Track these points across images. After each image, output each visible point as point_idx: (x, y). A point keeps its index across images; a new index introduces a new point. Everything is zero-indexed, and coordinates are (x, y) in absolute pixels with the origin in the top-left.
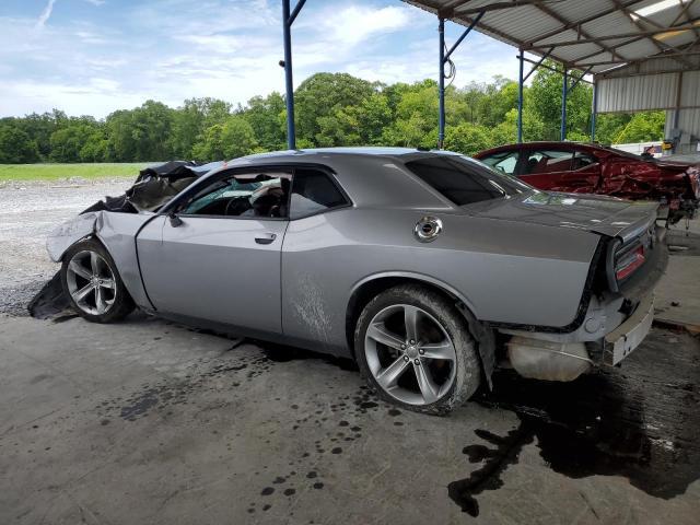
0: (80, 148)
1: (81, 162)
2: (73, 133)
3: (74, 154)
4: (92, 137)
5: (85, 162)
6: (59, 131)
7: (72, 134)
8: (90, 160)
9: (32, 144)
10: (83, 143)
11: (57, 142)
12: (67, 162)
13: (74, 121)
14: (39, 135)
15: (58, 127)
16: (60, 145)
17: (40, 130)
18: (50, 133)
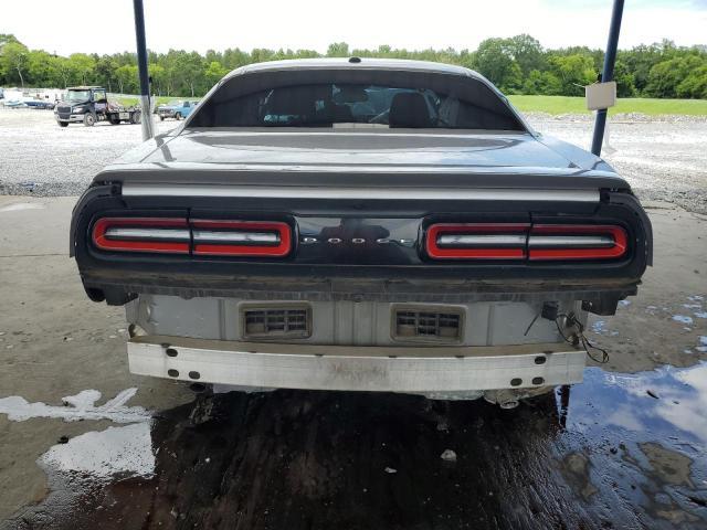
0: (679, 82)
1: (675, 98)
2: (677, 64)
3: (671, 88)
4: (696, 69)
5: (681, 97)
6: (662, 64)
7: (675, 66)
8: (687, 95)
9: (630, 76)
10: (684, 76)
11: (656, 75)
12: (660, 97)
13: (683, 53)
14: (639, 68)
15: (663, 59)
16: (659, 78)
17: (643, 62)
18: (652, 65)
